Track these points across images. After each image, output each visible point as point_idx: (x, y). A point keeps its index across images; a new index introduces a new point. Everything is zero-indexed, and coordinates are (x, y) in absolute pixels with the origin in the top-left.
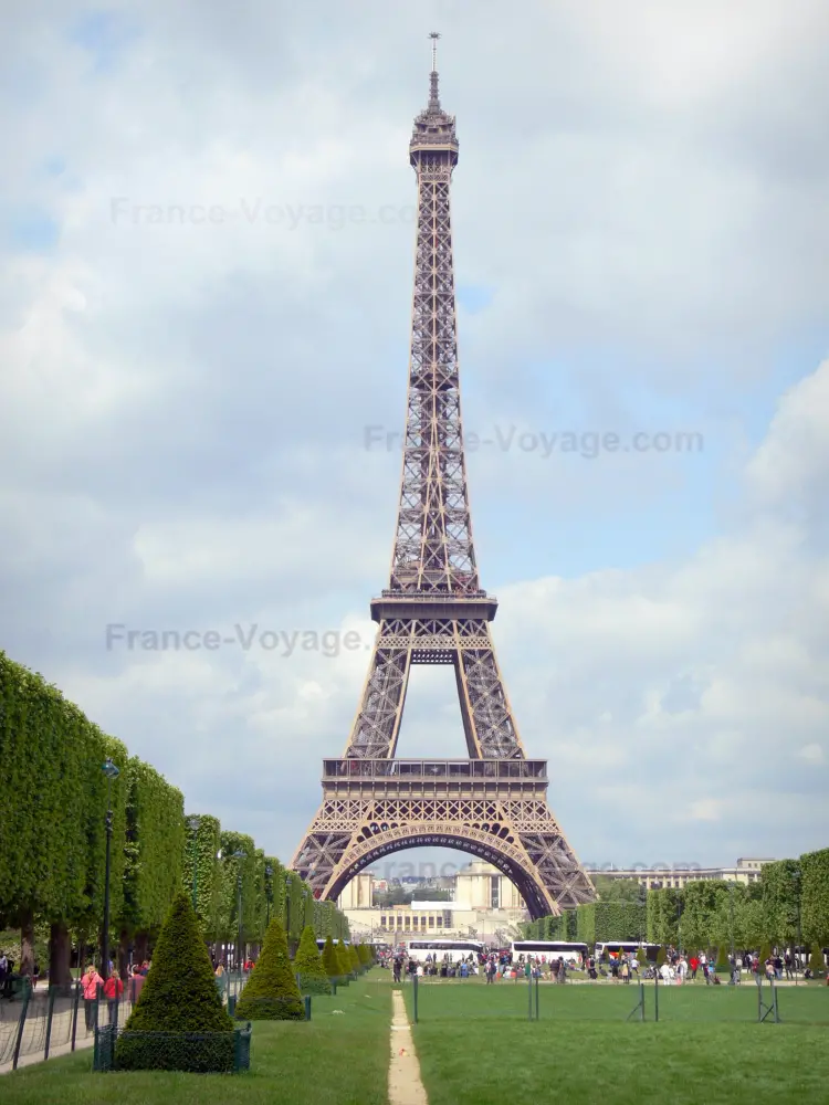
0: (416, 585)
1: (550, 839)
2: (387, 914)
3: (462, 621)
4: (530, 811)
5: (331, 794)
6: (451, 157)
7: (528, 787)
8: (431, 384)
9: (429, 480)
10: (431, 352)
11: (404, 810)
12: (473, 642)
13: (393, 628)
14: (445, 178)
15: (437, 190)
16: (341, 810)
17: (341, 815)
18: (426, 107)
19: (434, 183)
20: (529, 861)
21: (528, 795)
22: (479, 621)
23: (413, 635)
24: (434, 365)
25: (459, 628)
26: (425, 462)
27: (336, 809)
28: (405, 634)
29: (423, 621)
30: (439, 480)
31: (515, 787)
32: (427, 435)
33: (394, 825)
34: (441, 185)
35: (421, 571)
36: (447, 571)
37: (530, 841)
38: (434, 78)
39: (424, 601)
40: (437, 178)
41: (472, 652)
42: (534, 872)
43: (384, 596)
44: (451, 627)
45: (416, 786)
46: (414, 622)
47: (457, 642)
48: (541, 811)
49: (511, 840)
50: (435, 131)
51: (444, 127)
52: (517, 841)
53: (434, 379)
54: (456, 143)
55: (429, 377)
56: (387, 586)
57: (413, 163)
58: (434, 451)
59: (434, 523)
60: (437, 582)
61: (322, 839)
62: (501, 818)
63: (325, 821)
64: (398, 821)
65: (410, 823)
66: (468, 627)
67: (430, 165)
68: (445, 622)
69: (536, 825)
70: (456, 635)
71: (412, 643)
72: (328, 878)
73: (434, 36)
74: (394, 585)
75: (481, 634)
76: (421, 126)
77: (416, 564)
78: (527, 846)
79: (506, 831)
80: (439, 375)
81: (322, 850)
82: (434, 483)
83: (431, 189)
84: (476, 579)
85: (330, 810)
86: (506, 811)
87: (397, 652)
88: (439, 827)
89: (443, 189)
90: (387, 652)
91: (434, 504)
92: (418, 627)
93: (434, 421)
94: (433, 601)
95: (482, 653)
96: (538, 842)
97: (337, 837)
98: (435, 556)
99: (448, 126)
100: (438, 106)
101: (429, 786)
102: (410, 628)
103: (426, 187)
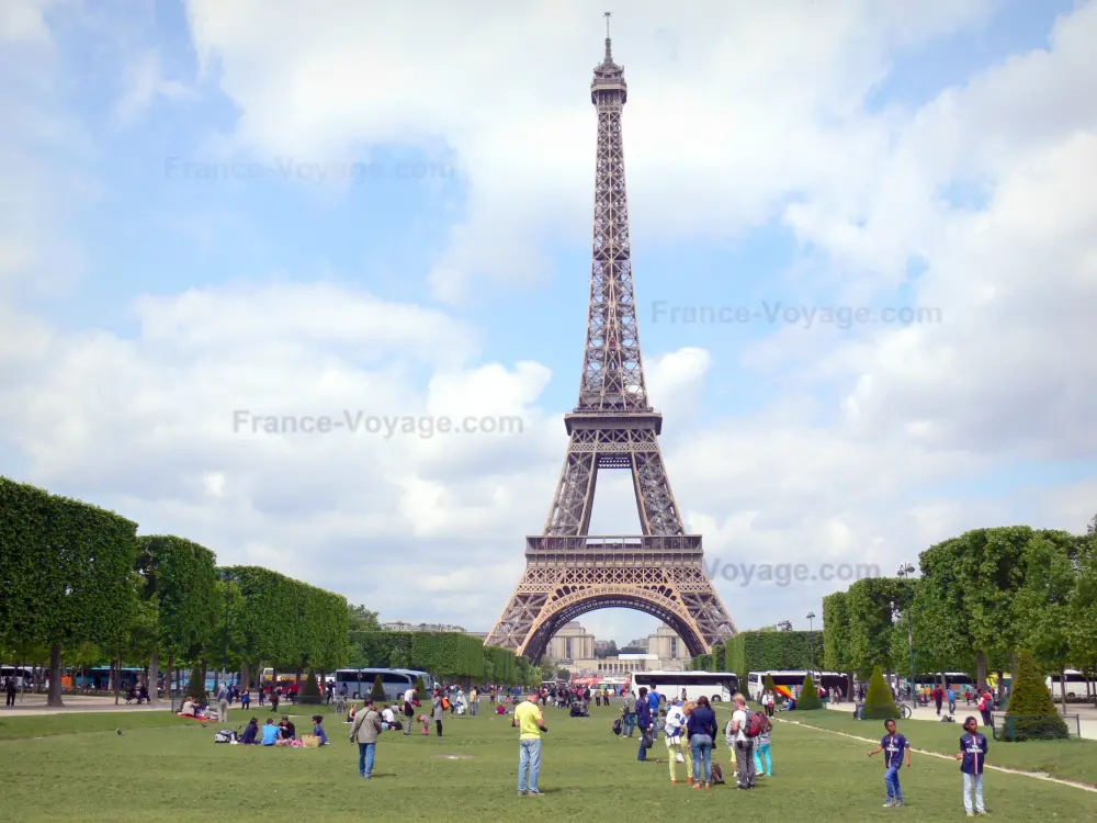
0: (598, 404)
1: (705, 597)
3: (635, 431)
4: (689, 575)
5: (533, 564)
6: (621, 95)
7: (687, 556)
8: (609, 255)
10: (608, 233)
11: (590, 576)
12: (644, 447)
13: (582, 437)
14: (617, 109)
15: (612, 118)
16: (540, 576)
17: (540, 580)
18: (602, 62)
19: (609, 113)
20: (688, 614)
21: (687, 563)
22: (649, 431)
23: (596, 442)
24: (611, 241)
25: (632, 436)
26: (605, 312)
27: (536, 575)
28: (591, 441)
29: (605, 431)
30: (616, 326)
31: (677, 556)
32: (606, 293)
33: (582, 588)
34: (614, 114)
35: (603, 394)
36: (623, 393)
37: (690, 599)
38: (608, 42)
39: (606, 415)
40: (612, 109)
41: (643, 454)
42: (692, 622)
43: (575, 412)
44: (626, 436)
45: (599, 557)
46: (598, 432)
47: (630, 447)
48: (698, 575)
49: (674, 598)
50: (609, 76)
51: (615, 74)
52: (679, 600)
53: (611, 252)
54: (625, 85)
55: (607, 250)
56: (576, 405)
57: (594, 102)
58: (612, 305)
59: (615, 358)
60: (615, 402)
61: (524, 598)
62: (666, 581)
63: (528, 585)
64: (585, 585)
65: (594, 585)
66: (639, 436)
67: (606, 100)
68: (621, 431)
69: (692, 585)
70: (631, 442)
71: (596, 447)
72: (529, 628)
73: (608, 14)
74: (583, 404)
75: (650, 440)
76: (598, 73)
77: (598, 388)
78: (688, 604)
79: (670, 591)
80: (615, 249)
81: (525, 607)
82: (612, 328)
83: (607, 117)
84: (645, 400)
85: (531, 576)
86: (670, 576)
87: (585, 454)
88: (617, 589)
89: (616, 118)
90: (577, 455)
91: (612, 343)
92: (601, 436)
93: (612, 282)
94: (613, 415)
95: (650, 454)
96: (696, 600)
97: (536, 597)
98: (614, 384)
99: (619, 73)
100: (611, 60)
101: (609, 557)
102: (594, 437)
103: (603, 118)
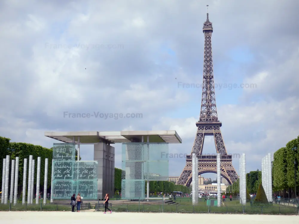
0: (205, 120)
1: (232, 171)
2: (206, 186)
3: (214, 127)
4: (228, 166)
5: (188, 162)
6: (212, 31)
7: (228, 161)
8: (208, 78)
9: (207, 98)
10: (208, 72)
11: (203, 166)
12: (217, 131)
13: (200, 129)
14: (210, 35)
15: (208, 38)
16: (190, 166)
17: (190, 167)
18: (206, 21)
19: (208, 36)
20: (228, 176)
21: (228, 162)
22: (218, 127)
23: (204, 130)
24: (208, 74)
25: (214, 128)
26: (207, 94)
27: (189, 165)
28: (203, 130)
29: (206, 127)
30: (209, 98)
31: (225, 161)
32: (207, 89)
33: (200, 169)
34: (209, 37)
35: (206, 117)
36: (211, 117)
37: (228, 172)
38: (208, 14)
39: (207, 123)
40: (208, 35)
41: (216, 133)
42: (229, 178)
43: (199, 122)
44: (212, 128)
45: (205, 161)
46: (205, 127)
47: (213, 131)
48: (230, 166)
49: (224, 172)
50: (208, 26)
51: (210, 25)
52: (225, 172)
53: (208, 77)
54: (212, 28)
55: (207, 77)
56: (199, 120)
57: (203, 32)
58: (208, 92)
59: (209, 107)
60: (209, 119)
61: (186, 171)
62: (222, 167)
63: (187, 168)
64: (202, 168)
65: (204, 168)
66: (216, 128)
67: (207, 33)
68: (211, 127)
69: (229, 169)
70: (213, 130)
71: (204, 131)
72: (187, 179)
73: (208, 6)
74: (201, 120)
75: (218, 129)
76: (205, 25)
77: (205, 115)
78: (227, 173)
79: (223, 170)
80: (209, 76)
81: (186, 174)
82: (208, 99)
83: (207, 38)
84: (217, 118)
85: (188, 166)
86: (223, 166)
87: (201, 133)
88: (210, 169)
89: (210, 37)
90: (199, 133)
91: (209, 103)
92: (205, 128)
93: (208, 86)
94: (209, 123)
95: (219, 133)
96: (230, 172)
97: (189, 171)
98: (209, 113)
99: (211, 25)
100: (208, 20)
101: (208, 161)
102: (204, 129)
103: (206, 37)
